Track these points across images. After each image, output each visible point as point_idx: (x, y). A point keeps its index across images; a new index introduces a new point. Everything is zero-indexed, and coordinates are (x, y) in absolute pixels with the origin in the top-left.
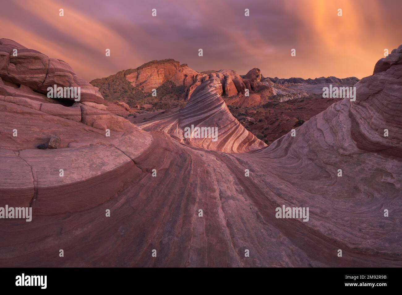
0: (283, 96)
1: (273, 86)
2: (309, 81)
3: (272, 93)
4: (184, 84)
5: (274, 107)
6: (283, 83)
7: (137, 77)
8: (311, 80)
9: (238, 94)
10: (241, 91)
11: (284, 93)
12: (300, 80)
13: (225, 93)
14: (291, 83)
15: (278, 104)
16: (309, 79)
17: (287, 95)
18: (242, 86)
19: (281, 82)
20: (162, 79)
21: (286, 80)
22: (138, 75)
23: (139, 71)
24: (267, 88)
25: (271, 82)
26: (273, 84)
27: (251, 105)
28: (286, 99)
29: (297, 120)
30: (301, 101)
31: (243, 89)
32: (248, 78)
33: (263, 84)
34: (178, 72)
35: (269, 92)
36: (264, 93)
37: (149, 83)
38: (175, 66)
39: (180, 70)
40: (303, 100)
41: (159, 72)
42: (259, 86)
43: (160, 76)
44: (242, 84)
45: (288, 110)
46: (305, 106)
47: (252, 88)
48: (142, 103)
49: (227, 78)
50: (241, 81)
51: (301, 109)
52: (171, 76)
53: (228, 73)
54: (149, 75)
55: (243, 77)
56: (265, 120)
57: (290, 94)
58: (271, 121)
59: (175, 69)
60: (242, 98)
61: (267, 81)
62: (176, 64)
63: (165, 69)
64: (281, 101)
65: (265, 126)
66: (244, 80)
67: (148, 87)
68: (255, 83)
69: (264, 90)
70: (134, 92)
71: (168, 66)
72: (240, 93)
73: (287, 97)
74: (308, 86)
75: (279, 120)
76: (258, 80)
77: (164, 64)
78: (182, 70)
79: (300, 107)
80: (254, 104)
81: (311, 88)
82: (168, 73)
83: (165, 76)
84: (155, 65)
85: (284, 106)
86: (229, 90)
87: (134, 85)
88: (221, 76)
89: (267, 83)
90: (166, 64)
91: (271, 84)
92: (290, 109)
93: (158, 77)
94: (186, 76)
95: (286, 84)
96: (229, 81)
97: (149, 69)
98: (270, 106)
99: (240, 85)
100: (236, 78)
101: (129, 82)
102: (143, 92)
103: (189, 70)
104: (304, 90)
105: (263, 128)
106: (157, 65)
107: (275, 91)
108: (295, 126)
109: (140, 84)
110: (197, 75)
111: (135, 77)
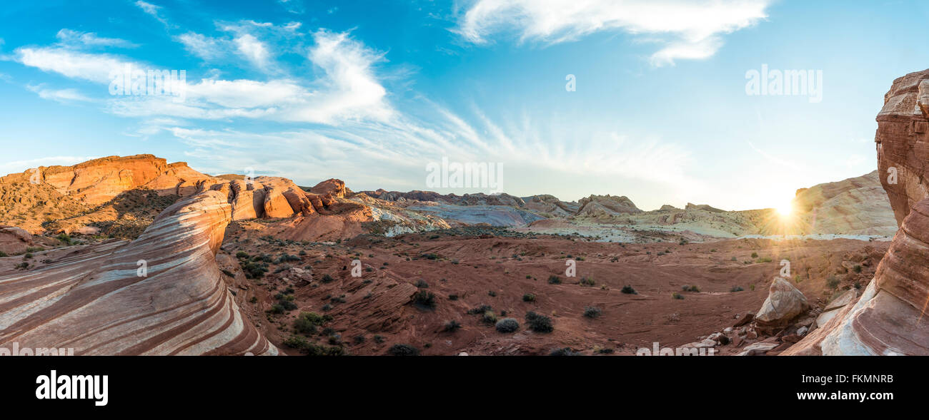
0: (393, 224)
1: (372, 203)
2: (451, 198)
3: (371, 217)
4: (177, 192)
5: (370, 247)
6: (395, 199)
7: (73, 180)
8: (456, 196)
9: (294, 216)
10: (301, 210)
11: (396, 218)
12: (433, 196)
13: (265, 214)
14: (414, 199)
15: (381, 241)
16: (452, 196)
17: (401, 221)
18: (303, 202)
19: (392, 197)
20: (126, 184)
21: (402, 194)
22: (75, 177)
23: (77, 171)
24: (359, 207)
25: (370, 198)
26: (373, 200)
27: (321, 236)
28: (400, 230)
29: (416, 289)
30: (432, 238)
31: (306, 208)
32: (317, 193)
33: (352, 201)
34: (163, 175)
35: (364, 214)
36: (353, 216)
37: (99, 189)
38: (156, 166)
39: (167, 173)
40: (437, 237)
41: (121, 175)
42: (341, 204)
43: (124, 181)
44: (303, 199)
45: (399, 256)
46: (441, 252)
47: (326, 206)
48: (77, 225)
49: (271, 191)
50: (301, 195)
51: (429, 258)
52: (148, 180)
53: (273, 184)
54: (101, 178)
55: (309, 190)
56: (339, 278)
57: (410, 221)
58: (351, 284)
59: (157, 170)
60: (302, 223)
61: (360, 197)
62: (159, 163)
63: (134, 170)
64: (390, 234)
65: (335, 294)
66: (309, 194)
67: (96, 195)
68: (333, 200)
69: (353, 211)
70: (61, 204)
71: (141, 165)
72: (299, 214)
73: (402, 226)
74: (449, 206)
75: (372, 284)
76: (340, 196)
77: (134, 162)
78: (171, 172)
79: (428, 252)
80: (327, 236)
81: (455, 211)
82: (141, 176)
83: (135, 180)
84: (114, 164)
85: (394, 246)
86: (274, 208)
87: (63, 192)
88: (257, 186)
89: (360, 199)
90: (136, 163)
91: (368, 200)
92: (406, 254)
93: (118, 182)
94: (183, 181)
95: (402, 200)
96: (274, 195)
97: (100, 168)
98: (362, 244)
99: (299, 200)
100: (290, 189)
101: (53, 188)
102: (84, 204)
103: (191, 172)
104: (439, 213)
105: (329, 297)
106: (118, 163)
107: (375, 213)
108: (410, 303)
109: (79, 191)
110: (204, 181)
111: (67, 180)
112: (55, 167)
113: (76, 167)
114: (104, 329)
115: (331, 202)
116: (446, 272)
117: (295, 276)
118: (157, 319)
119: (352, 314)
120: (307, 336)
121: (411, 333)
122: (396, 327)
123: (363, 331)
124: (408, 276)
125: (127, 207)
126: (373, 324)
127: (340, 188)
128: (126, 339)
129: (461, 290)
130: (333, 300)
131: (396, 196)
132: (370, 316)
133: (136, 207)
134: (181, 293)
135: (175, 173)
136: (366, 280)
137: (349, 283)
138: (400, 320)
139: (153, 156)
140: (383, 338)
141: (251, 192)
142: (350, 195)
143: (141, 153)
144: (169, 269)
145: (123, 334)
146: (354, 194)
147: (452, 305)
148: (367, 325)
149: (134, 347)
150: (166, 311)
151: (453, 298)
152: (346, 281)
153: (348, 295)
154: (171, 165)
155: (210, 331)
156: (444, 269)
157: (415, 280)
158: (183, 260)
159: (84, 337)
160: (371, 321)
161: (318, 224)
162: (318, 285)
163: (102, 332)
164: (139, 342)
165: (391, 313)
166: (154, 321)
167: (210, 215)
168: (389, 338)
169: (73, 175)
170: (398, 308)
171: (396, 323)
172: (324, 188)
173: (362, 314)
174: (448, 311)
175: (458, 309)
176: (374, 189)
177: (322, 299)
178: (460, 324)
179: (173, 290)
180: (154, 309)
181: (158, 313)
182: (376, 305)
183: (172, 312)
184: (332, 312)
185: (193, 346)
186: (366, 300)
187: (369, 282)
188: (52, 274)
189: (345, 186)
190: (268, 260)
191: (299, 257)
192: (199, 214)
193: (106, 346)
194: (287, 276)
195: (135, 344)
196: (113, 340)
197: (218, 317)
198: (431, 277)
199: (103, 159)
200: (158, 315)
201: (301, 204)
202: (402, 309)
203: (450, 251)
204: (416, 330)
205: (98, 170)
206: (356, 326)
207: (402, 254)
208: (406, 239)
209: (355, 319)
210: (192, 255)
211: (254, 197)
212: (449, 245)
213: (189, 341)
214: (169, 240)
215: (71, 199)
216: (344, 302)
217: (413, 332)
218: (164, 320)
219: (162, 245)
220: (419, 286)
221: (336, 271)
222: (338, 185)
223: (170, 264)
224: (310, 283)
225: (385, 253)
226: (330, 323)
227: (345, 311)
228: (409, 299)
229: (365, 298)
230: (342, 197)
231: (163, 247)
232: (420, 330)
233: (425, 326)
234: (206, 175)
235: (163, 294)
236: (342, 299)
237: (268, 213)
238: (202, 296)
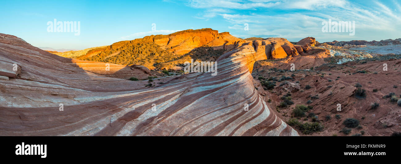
0: (342, 58)
1: (330, 48)
2: (373, 43)
3: (329, 55)
4: (224, 48)
5: (329, 70)
6: (343, 45)
7: (169, 42)
8: (376, 42)
9: (287, 57)
10: (291, 54)
11: (343, 54)
12: (363, 43)
14: (353, 45)
15: (335, 66)
16: (374, 42)
17: (346, 56)
18: (293, 50)
19: (341, 44)
20: (197, 44)
21: (347, 43)
22: (169, 41)
23: (171, 37)
24: (323, 51)
25: (329, 46)
26: (331, 47)
27: (303, 66)
28: (345, 61)
29: (355, 88)
30: (363, 63)
31: (294, 53)
32: (300, 44)
33: (319, 48)
34: (216, 39)
35: (326, 54)
36: (320, 55)
37: (182, 47)
38: (213, 34)
39: (218, 38)
40: (366, 62)
41: (194, 39)
42: (313, 50)
43: (195, 42)
44: (293, 48)
45: (346, 73)
46: (368, 69)
47: (305, 51)
48: (171, 66)
49: (275, 45)
50: (292, 46)
51: (361, 73)
52: (208, 42)
53: (276, 41)
54: (183, 41)
55: (295, 43)
56: (314, 86)
57: (351, 55)
58: (321, 89)
59: (213, 36)
60: (292, 60)
61: (324, 45)
62: (214, 33)
63: (201, 36)
64: (340, 63)
65: (313, 95)
66: (295, 45)
67: (181, 50)
68: (309, 48)
69: (320, 52)
70: (163, 55)
71: (205, 34)
72: (290, 56)
73: (346, 58)
74: (372, 47)
75: (332, 88)
76: (313, 45)
77: (201, 32)
78: (220, 37)
79: (361, 70)
80: (306, 66)
81: (376, 49)
82: (204, 40)
83: (201, 42)
84: (190, 33)
85: (342, 69)
86: (276, 54)
87: (164, 48)
88: (267, 43)
89: (324, 47)
90: (202, 33)
91: (328, 47)
92: (349, 72)
93: (192, 43)
94: (227, 42)
95: (346, 45)
96: (276, 47)
97: (183, 36)
98: (325, 69)
99: (290, 49)
100: (286, 44)
101: (158, 46)
102: (174, 54)
103: (231, 37)
104: (367, 50)
105: (310, 96)
106: (192, 33)
107: (332, 53)
108: (352, 96)
109: (171, 48)
110: (239, 42)
111: (165, 42)
112: (159, 35)
113: (170, 35)
114: (204, 116)
115: (308, 49)
116: (371, 79)
117: (291, 87)
118: (230, 110)
119: (322, 105)
120: (298, 119)
121: (354, 112)
122: (346, 109)
123: (330, 113)
124: (351, 82)
125: (197, 56)
126: (334, 109)
127: (313, 41)
128: (216, 120)
129: (379, 86)
130: (312, 98)
131: (343, 44)
132: (332, 104)
133: (202, 56)
134: (239, 96)
135: (223, 38)
136: (329, 86)
137: (320, 88)
138: (348, 105)
139: (211, 29)
140: (340, 116)
141: (264, 46)
142: (318, 44)
143: (204, 28)
144: (230, 84)
145: (213, 118)
146: (321, 44)
147: (374, 95)
148: (331, 110)
149: (220, 124)
150: (233, 105)
151: (375, 91)
152: (318, 87)
153: (320, 95)
154: (221, 34)
155: (254, 115)
156: (370, 77)
157: (355, 84)
158: (237, 80)
159: (195, 120)
160: (333, 107)
161: (301, 60)
162: (303, 90)
163: (203, 117)
164: (222, 122)
165: (343, 102)
166: (228, 110)
167: (247, 57)
168: (343, 116)
169: (169, 40)
170: (346, 99)
171: (346, 107)
172: (304, 42)
173: (328, 104)
174: (373, 98)
175: (378, 96)
176: (331, 41)
177: (307, 98)
178: (378, 104)
179: (235, 94)
180: (227, 104)
181: (229, 106)
182: (335, 98)
183: (236, 105)
184: (312, 104)
185: (247, 123)
186: (330, 96)
187: (330, 87)
188: (168, 88)
189: (316, 40)
190: (275, 80)
191: (291, 78)
192: (241, 57)
193: (207, 124)
194: (287, 87)
195: (220, 123)
196: (209, 122)
197: (257, 107)
198: (363, 81)
199: (184, 31)
200: (229, 107)
201: (291, 51)
202: (349, 99)
203: (372, 69)
204: (357, 110)
205: (181, 37)
206: (325, 111)
207: (347, 72)
208: (348, 65)
209: (325, 107)
210: (241, 77)
211: (266, 48)
212: (372, 66)
213: (244, 121)
214: (228, 70)
215: (168, 52)
216: (318, 98)
217: (355, 112)
218: (234, 110)
219: (225, 73)
220: (357, 87)
221: (312, 83)
222: (312, 40)
223: (231, 82)
224: (299, 90)
225: (337, 72)
226: (312, 110)
227: (319, 103)
228: (352, 94)
229: (329, 95)
230: (314, 46)
231: (224, 74)
232: (359, 110)
233: (361, 107)
234: (240, 38)
235: (230, 97)
236: (316, 97)
237: (273, 56)
238: (247, 97)
